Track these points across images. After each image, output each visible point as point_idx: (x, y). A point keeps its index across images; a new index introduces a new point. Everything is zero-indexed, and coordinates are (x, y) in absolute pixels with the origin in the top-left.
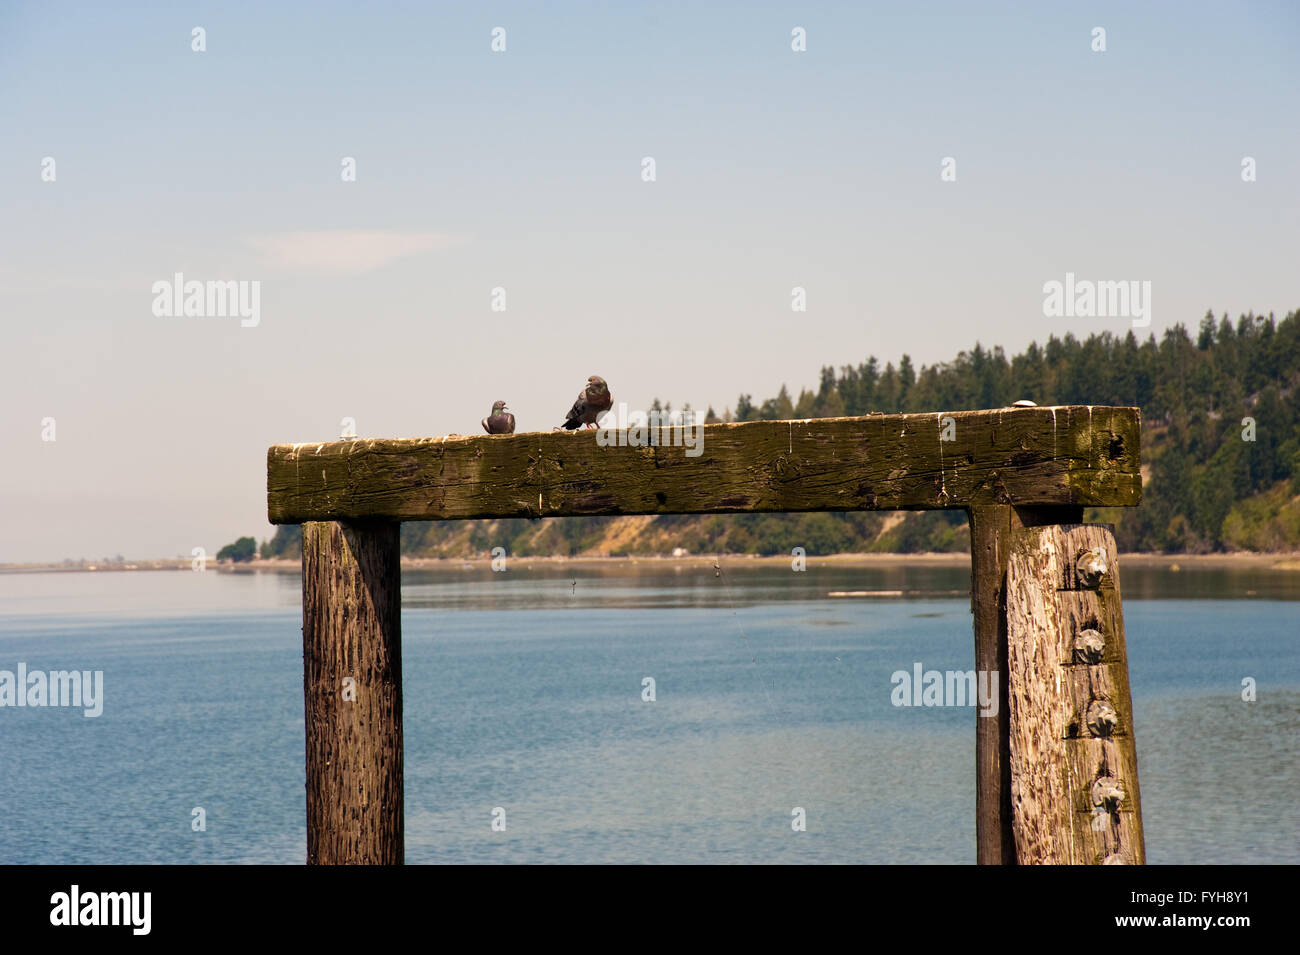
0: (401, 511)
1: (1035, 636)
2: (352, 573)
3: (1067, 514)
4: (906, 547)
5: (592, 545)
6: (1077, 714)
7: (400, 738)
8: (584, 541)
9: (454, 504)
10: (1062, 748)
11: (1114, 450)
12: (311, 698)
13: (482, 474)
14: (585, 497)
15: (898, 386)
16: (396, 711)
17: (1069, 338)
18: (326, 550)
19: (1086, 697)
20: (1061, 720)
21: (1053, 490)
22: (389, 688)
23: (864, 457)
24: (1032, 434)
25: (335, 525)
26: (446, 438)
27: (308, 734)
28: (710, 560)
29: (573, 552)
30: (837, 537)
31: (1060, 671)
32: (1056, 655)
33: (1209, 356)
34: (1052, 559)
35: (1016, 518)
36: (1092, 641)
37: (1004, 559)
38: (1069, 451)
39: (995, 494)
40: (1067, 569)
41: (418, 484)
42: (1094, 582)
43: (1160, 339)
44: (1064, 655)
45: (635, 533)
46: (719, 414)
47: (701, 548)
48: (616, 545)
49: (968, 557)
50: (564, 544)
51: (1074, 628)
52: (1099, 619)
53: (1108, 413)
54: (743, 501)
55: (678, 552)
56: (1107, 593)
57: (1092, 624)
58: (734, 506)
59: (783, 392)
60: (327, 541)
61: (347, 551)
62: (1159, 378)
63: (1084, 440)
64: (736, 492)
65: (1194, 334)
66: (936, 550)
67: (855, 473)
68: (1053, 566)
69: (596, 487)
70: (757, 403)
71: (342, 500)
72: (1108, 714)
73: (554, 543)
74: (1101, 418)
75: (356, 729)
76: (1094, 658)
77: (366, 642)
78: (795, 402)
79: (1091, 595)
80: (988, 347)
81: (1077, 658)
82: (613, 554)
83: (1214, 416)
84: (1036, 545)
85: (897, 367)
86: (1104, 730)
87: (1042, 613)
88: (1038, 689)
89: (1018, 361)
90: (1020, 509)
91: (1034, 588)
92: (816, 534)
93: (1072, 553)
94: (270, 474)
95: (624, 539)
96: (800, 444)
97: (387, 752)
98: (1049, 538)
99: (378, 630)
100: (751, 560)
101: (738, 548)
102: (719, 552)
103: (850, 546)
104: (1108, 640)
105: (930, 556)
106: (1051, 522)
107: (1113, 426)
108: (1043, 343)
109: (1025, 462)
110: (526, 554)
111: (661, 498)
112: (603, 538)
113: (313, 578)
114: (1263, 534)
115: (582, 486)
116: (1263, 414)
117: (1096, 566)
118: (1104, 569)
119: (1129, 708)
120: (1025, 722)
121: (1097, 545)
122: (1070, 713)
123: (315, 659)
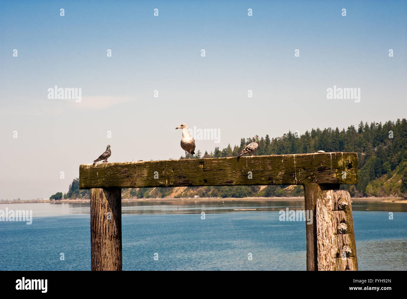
0: (122, 185)
1: (325, 225)
2: (106, 205)
3: (335, 186)
5: (169, 194)
6: (339, 250)
7: (121, 257)
8: (166, 193)
9: (139, 182)
10: (334, 260)
11: (350, 166)
12: (93, 245)
13: (148, 173)
14: (181, 181)
15: (265, 145)
16: (120, 249)
17: (318, 130)
18: (98, 197)
19: (342, 244)
20: (334, 252)
21: (331, 179)
22: (117, 241)
23: (270, 168)
24: (324, 161)
25: (101, 190)
26: (136, 162)
27: (92, 256)
28: (206, 199)
29: (163, 197)
30: (246, 192)
31: (333, 236)
32: (332, 231)
33: (362, 135)
34: (331, 201)
35: (319, 188)
36: (343, 226)
37: (315, 200)
38: (336, 167)
39: (312, 180)
40: (335, 204)
41: (128, 177)
42: (344, 208)
43: (346, 130)
44: (334, 231)
45: (182, 190)
46: (209, 153)
47: (203, 195)
48: (176, 194)
49: (303, 198)
50: (161, 194)
51: (337, 222)
52: (346, 220)
53: (348, 155)
54: (232, 182)
55: (196, 196)
56: (348, 211)
57: (343, 221)
58: (229, 184)
59: (229, 146)
60: (98, 194)
61: (105, 198)
62: (346, 142)
63: (340, 163)
64: (229, 179)
65: (357, 128)
66: (277, 196)
67: (267, 173)
68: (331, 203)
69: (184, 177)
70: (221, 150)
71: (103, 181)
72: (349, 250)
73: (157, 194)
74: (346, 156)
75: (107, 254)
76: (344, 232)
77: (111, 227)
78: (233, 149)
79: (343, 212)
80: (293, 132)
81: (339, 232)
82: (175, 197)
83: (363, 154)
84: (325, 196)
85: (265, 139)
86: (348, 255)
87: (327, 218)
88: (327, 242)
90: (320, 185)
91: (325, 210)
92: (239, 191)
93: (337, 199)
94: (80, 173)
95: (179, 192)
96: (250, 164)
97: (117, 262)
98: (330, 194)
99: (114, 223)
100: (219, 199)
101: (215, 195)
102: (209, 197)
103: (250, 194)
104: (348, 226)
106: (330, 189)
107: (349, 159)
108: (310, 131)
109: (322, 170)
110: (148, 197)
111: (206, 181)
112: (172, 192)
113: (93, 206)
114: (378, 191)
115: (180, 177)
116: (378, 154)
117: (344, 203)
118: (347, 204)
119: (355, 248)
120: (322, 252)
121: (345, 197)
122: (337, 249)
123: (94, 232)
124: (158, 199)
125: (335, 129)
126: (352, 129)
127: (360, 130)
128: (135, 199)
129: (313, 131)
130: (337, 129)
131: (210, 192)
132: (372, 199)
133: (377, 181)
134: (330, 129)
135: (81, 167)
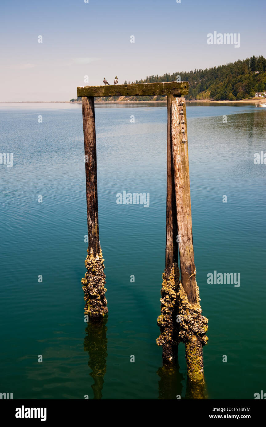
0: (94, 95)
1: (175, 111)
2: (88, 104)
3: (179, 96)
4: (157, 100)
5: (117, 100)
6: (180, 121)
7: (95, 125)
8: (116, 99)
9: (101, 94)
10: (178, 126)
11: (185, 87)
12: (84, 120)
13: (105, 91)
14: (118, 94)
15: (156, 79)
16: (94, 121)
17: (178, 72)
18: (85, 101)
19: (181, 119)
20: (178, 122)
21: (178, 93)
22: (93, 118)
23: (154, 88)
24: (175, 85)
25: (86, 97)
26: (100, 86)
27: (83, 124)
28: (132, 102)
29: (115, 101)
30: (149, 99)
31: (178, 116)
32: (178, 114)
33: (195, 75)
34: (177, 102)
35: (173, 96)
36: (182, 112)
37: (171, 102)
38: (180, 88)
39: (170, 93)
40: (179, 103)
41: (96, 92)
42: (182, 104)
43: (189, 73)
44: (179, 114)
45: (123, 98)
46: (133, 83)
47: (131, 100)
48: (120, 100)
49: (167, 101)
50: (114, 100)
51: (180, 110)
52: (183, 109)
53: (185, 82)
54: (138, 94)
55: (128, 101)
56: (184, 106)
57: (182, 110)
58: (137, 95)
59: (142, 80)
60: (85, 99)
61: (87, 101)
62: (189, 78)
63: (182, 86)
64: (137, 93)
65: (194, 72)
66: (161, 100)
67: (153, 91)
68: (177, 103)
69: (119, 92)
70: (138, 81)
71: (87, 94)
72: (184, 121)
73: (112, 100)
74: (184, 83)
75: (89, 123)
76: (182, 114)
77: (90, 113)
78: (143, 81)
79: (182, 106)
80: (168, 74)
81: (180, 114)
82: (120, 101)
83: (196, 82)
84: (175, 100)
85: (156, 76)
86: (183, 123)
87: (176, 108)
88: (175, 118)
89: (172, 75)
90: (173, 95)
91: (175, 105)
92: (146, 98)
93: (180, 101)
94: (77, 91)
95: (121, 99)
96: (145, 87)
97: (93, 126)
98: (177, 99)
99: (92, 111)
100: (138, 102)
101: (136, 100)
102: (134, 101)
103: (150, 100)
104: (184, 112)
105: (160, 101)
106: (177, 97)
107: (185, 84)
108: (175, 73)
109: (174, 89)
110: (109, 101)
111: (128, 94)
112: (119, 99)
113: (83, 104)
114: (201, 98)
115: (117, 92)
116: (202, 82)
117: (183, 102)
118: (184, 103)
119: (186, 120)
120: (173, 122)
121: (183, 100)
122: (179, 121)
123: (84, 115)
124: (113, 102)
125: (185, 72)
126: (192, 72)
127: (195, 72)
128: (103, 102)
129: (176, 73)
130: (186, 72)
131: (134, 99)
132: (198, 101)
133: (201, 94)
134: (183, 72)
135: (77, 88)
